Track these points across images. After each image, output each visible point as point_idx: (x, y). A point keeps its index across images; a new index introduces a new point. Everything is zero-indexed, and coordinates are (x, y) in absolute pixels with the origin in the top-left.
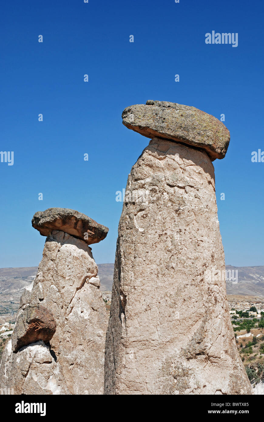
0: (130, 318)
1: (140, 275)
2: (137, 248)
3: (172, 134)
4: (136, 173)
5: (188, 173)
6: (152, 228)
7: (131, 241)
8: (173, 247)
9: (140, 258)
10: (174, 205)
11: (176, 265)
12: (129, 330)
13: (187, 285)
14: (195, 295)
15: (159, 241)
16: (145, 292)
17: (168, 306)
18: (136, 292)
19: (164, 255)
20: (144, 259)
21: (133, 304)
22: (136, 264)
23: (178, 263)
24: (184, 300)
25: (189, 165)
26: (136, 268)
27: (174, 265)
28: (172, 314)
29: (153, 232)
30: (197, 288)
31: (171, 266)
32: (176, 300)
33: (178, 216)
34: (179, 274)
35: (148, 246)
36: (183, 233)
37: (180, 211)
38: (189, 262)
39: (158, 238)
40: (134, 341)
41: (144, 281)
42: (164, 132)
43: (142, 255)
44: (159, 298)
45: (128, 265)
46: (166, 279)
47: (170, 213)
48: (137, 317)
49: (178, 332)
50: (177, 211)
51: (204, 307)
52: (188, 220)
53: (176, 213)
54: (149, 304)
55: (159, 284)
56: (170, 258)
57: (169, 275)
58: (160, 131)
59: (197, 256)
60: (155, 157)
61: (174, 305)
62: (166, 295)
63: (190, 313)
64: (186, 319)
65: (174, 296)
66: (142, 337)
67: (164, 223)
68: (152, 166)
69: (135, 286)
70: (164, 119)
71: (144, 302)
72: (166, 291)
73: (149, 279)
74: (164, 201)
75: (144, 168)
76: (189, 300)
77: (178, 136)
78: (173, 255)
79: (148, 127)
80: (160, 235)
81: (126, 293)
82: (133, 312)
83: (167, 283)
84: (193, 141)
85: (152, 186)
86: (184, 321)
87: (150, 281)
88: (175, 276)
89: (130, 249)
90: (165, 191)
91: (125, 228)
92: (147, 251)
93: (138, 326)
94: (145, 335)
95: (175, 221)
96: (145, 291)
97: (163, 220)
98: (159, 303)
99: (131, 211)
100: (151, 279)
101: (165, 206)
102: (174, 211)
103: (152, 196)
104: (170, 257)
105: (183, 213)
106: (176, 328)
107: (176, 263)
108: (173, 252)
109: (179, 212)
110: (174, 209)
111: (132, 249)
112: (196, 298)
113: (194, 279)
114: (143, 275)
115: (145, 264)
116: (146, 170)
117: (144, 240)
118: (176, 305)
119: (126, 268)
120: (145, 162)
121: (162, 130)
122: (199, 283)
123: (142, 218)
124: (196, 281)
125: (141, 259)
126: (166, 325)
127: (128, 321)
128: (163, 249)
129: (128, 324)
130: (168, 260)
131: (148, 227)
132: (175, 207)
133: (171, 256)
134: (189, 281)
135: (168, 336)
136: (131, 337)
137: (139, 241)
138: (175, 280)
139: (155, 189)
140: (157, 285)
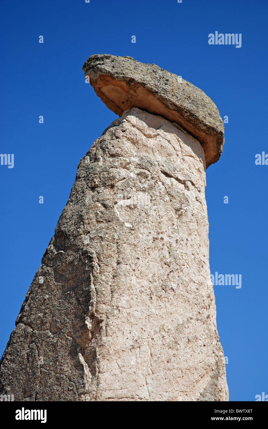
0: (107, 358)
1: (127, 291)
2: (122, 250)
3: (177, 103)
4: (113, 146)
5: (188, 165)
6: (145, 225)
7: (110, 238)
8: (173, 260)
9: (126, 264)
10: (174, 200)
11: (176, 285)
12: (104, 377)
13: (191, 318)
14: (202, 335)
15: (153, 246)
16: (132, 320)
17: (166, 345)
18: (120, 315)
19: (160, 270)
20: (134, 268)
21: (114, 335)
22: (122, 274)
23: (180, 285)
24: (189, 340)
25: (188, 155)
26: (122, 279)
27: (174, 285)
28: (173, 359)
29: (146, 231)
30: (205, 326)
31: (170, 287)
32: (177, 338)
33: (178, 218)
34: (180, 300)
35: (139, 249)
36: (185, 243)
37: (181, 211)
38: (193, 287)
39: (153, 243)
40: (110, 397)
41: (131, 301)
42: (167, 97)
43: (130, 261)
44: (153, 332)
45: (107, 274)
46: (162, 305)
47: (168, 211)
48: (117, 358)
49: (178, 389)
50: (177, 210)
51: (213, 355)
52: (191, 227)
53: (176, 213)
54: (136, 338)
55: (153, 310)
56: (168, 275)
57: (167, 300)
58: (162, 94)
59: (202, 280)
60: (142, 132)
61: (175, 344)
62: (163, 328)
63: (196, 360)
64: (191, 369)
65: (174, 332)
66: (125, 391)
67: (159, 223)
68: (138, 142)
69: (119, 307)
70: (167, 80)
71: (129, 336)
72: (163, 323)
73: (138, 300)
74: (160, 193)
75: (124, 141)
76: (194, 341)
77: (185, 109)
78: (172, 271)
79: (144, 84)
80: (155, 239)
81: (103, 315)
82: (112, 348)
83: (164, 310)
84: (203, 121)
85: (140, 168)
86: (188, 372)
87: (140, 304)
88: (175, 303)
89: (110, 249)
90: (160, 180)
91: (94, 220)
92: (137, 256)
93: (118, 372)
94: (130, 388)
95: (173, 224)
96: (132, 318)
97: (158, 218)
98: (153, 339)
99: (108, 197)
100: (141, 301)
101: (161, 199)
102: (173, 209)
103: (140, 182)
104: (167, 273)
105: (186, 215)
106: (177, 382)
107: (177, 283)
108: (172, 266)
109: (180, 213)
110: (174, 207)
111: (112, 250)
112: (204, 341)
113: (200, 312)
114: (131, 290)
115: (134, 275)
116: (127, 145)
117: (133, 240)
118: (178, 346)
119: (103, 278)
120: (127, 135)
121: (164, 94)
122: (207, 320)
123: (128, 209)
124: (203, 315)
125: (128, 267)
126: (162, 374)
127: (101, 363)
128: (158, 260)
129: (102, 367)
130: (165, 277)
131: (139, 222)
132: (175, 204)
133: (169, 271)
134: (193, 314)
135: (165, 394)
136: (105, 390)
137: (125, 239)
138: (174, 309)
139: (144, 173)
140: (150, 311)
